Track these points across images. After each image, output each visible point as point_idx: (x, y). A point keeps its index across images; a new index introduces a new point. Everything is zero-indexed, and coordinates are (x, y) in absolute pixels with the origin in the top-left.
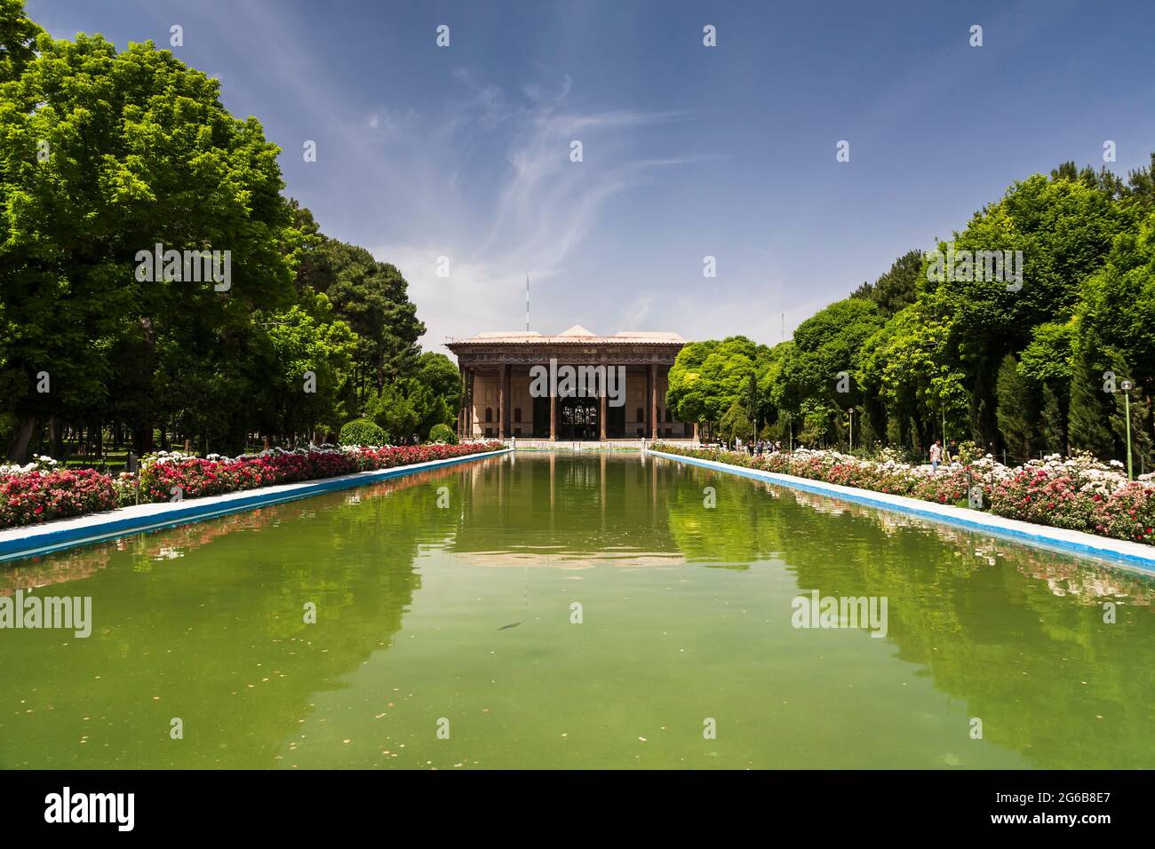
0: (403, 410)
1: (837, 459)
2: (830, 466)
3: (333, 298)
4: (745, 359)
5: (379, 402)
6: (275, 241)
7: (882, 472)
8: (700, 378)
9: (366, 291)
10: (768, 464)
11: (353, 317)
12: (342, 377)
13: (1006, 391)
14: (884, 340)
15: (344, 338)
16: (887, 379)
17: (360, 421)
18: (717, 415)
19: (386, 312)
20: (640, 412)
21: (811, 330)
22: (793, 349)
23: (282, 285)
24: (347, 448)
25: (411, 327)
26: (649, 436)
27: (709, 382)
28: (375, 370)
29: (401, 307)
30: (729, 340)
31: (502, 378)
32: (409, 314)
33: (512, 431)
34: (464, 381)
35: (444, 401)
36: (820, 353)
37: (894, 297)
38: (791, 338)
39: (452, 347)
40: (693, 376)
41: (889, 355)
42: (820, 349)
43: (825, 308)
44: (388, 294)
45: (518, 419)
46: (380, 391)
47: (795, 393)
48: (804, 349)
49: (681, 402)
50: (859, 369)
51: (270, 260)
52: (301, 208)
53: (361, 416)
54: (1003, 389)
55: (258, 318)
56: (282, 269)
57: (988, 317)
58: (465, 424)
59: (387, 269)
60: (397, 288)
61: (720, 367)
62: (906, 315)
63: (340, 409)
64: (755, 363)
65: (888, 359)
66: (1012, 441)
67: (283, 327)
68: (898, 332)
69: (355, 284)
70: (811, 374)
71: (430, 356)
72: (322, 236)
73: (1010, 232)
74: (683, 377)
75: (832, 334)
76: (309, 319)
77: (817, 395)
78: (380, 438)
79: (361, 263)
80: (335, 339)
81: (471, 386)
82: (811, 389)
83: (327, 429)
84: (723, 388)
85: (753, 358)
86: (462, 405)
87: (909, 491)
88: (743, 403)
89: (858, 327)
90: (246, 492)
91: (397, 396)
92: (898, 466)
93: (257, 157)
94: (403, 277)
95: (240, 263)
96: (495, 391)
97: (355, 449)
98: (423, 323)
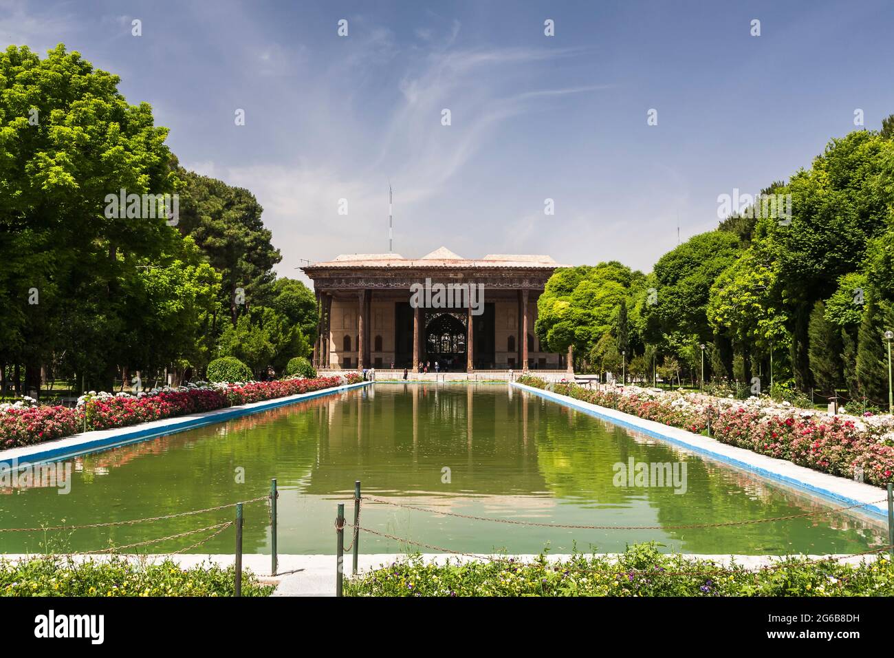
0: (258, 342)
4: (619, 286)
5: (235, 334)
8: (570, 306)
9: (225, 226)
11: (212, 252)
13: (815, 335)
15: (210, 279)
18: (587, 345)
19: (242, 241)
20: (511, 341)
21: (671, 263)
22: (654, 282)
24: (217, 385)
25: (266, 255)
26: (518, 366)
27: (580, 311)
29: (256, 234)
30: (603, 266)
31: (361, 304)
32: (264, 242)
33: (373, 361)
34: (320, 308)
35: (299, 330)
36: (680, 287)
38: (653, 270)
39: (309, 271)
40: (563, 304)
42: (679, 282)
44: (243, 222)
45: (379, 347)
46: (235, 322)
47: (658, 325)
48: (665, 282)
49: (550, 332)
54: (813, 333)
57: (802, 267)
58: (322, 354)
59: (240, 193)
60: (252, 214)
61: (592, 295)
62: (743, 258)
63: (201, 344)
64: (628, 291)
66: (821, 380)
67: (154, 271)
69: (214, 219)
70: (671, 308)
71: (285, 282)
74: (553, 305)
75: (692, 268)
76: (178, 262)
77: (680, 329)
78: (244, 375)
79: (218, 195)
80: (202, 280)
81: (328, 312)
82: (671, 324)
83: (185, 362)
84: (594, 317)
85: (627, 285)
86: (318, 334)
88: (613, 334)
91: (253, 328)
93: (151, 142)
94: (258, 202)
96: (354, 318)
97: (222, 385)
98: (279, 250)
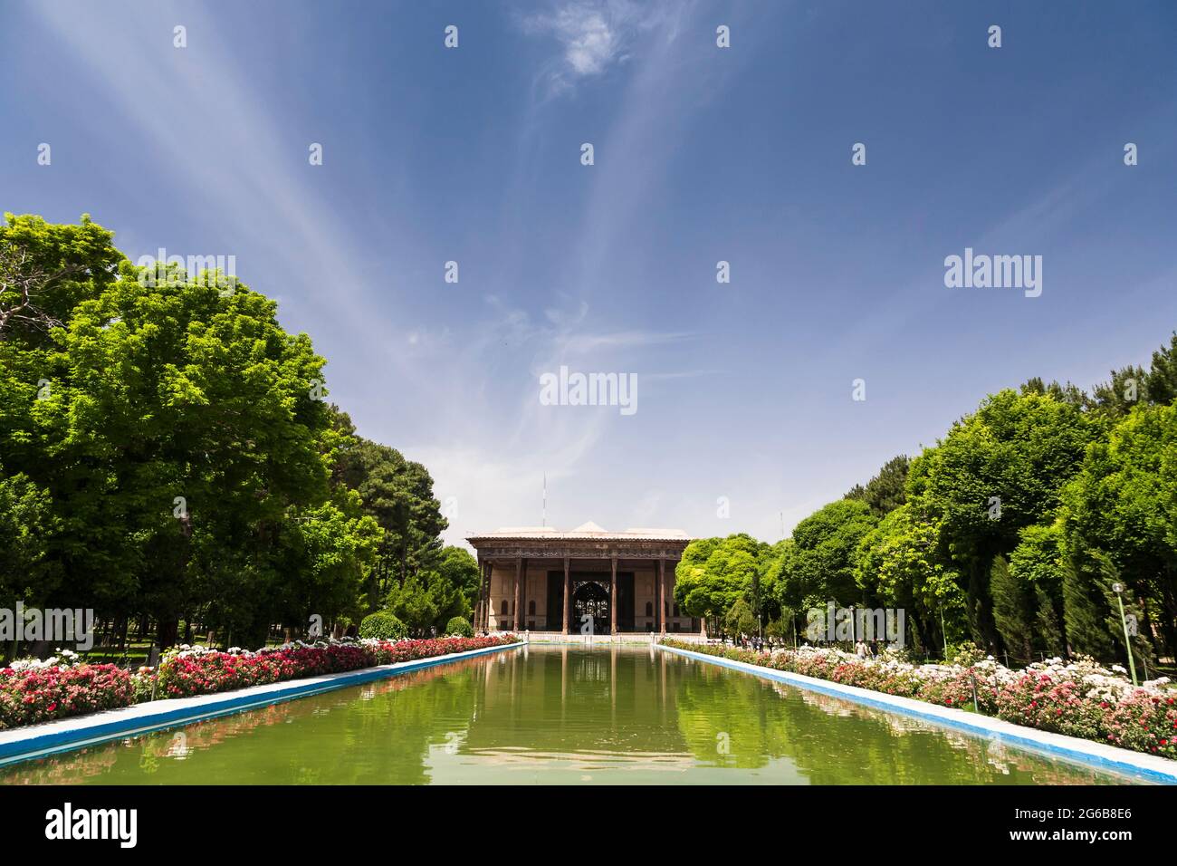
0: (422, 603)
1: (841, 658)
2: (835, 665)
3: (363, 495)
4: (748, 555)
5: (400, 594)
6: (315, 442)
7: (886, 673)
8: (706, 573)
9: (395, 489)
10: (774, 662)
11: (382, 513)
12: (366, 570)
13: (1000, 591)
14: (879, 540)
15: (371, 532)
16: (884, 577)
17: (381, 614)
18: (723, 610)
19: (412, 508)
20: (649, 606)
21: (809, 529)
22: (792, 546)
23: (317, 481)
24: (366, 641)
25: (435, 522)
26: (657, 630)
27: (715, 578)
28: (398, 563)
29: (427, 503)
30: (733, 537)
31: (518, 572)
32: (433, 511)
33: (527, 624)
34: (482, 574)
35: (462, 593)
36: (818, 551)
37: (884, 498)
38: (790, 536)
39: (472, 541)
40: (699, 571)
41: (884, 554)
42: (818, 547)
43: (822, 509)
44: (415, 491)
45: (532, 612)
46: (402, 583)
47: (798, 590)
48: (803, 546)
49: (688, 597)
50: (856, 567)
51: (308, 459)
52: (340, 412)
53: (382, 608)
54: (997, 589)
55: (291, 512)
56: (318, 468)
57: (975, 519)
58: (482, 616)
59: (415, 468)
60: (423, 485)
61: (725, 563)
62: (897, 516)
63: (363, 601)
64: (757, 559)
65: (884, 558)
66: (1011, 642)
67: (314, 522)
68: (891, 531)
69: (385, 481)
70: (811, 571)
71: (451, 549)
72: (358, 437)
73: (988, 440)
74: (689, 572)
75: (829, 533)
76: (340, 514)
77: (818, 592)
78: (398, 631)
79: (392, 462)
80: (363, 533)
81: (489, 579)
82: (812, 587)
83: (348, 621)
84: (727, 583)
85: (755, 555)
86: (479, 598)
87: (915, 692)
88: (747, 599)
89: (853, 527)
90: (263, 687)
91: (417, 589)
92: (901, 666)
93: (304, 368)
94: (430, 475)
95: (280, 462)
96: (511, 584)
97: (373, 642)
98: (446, 519)
